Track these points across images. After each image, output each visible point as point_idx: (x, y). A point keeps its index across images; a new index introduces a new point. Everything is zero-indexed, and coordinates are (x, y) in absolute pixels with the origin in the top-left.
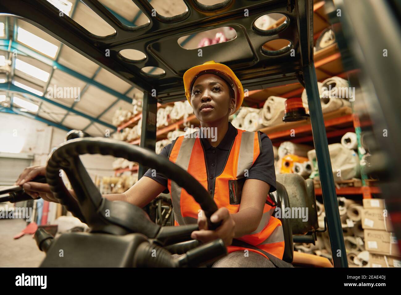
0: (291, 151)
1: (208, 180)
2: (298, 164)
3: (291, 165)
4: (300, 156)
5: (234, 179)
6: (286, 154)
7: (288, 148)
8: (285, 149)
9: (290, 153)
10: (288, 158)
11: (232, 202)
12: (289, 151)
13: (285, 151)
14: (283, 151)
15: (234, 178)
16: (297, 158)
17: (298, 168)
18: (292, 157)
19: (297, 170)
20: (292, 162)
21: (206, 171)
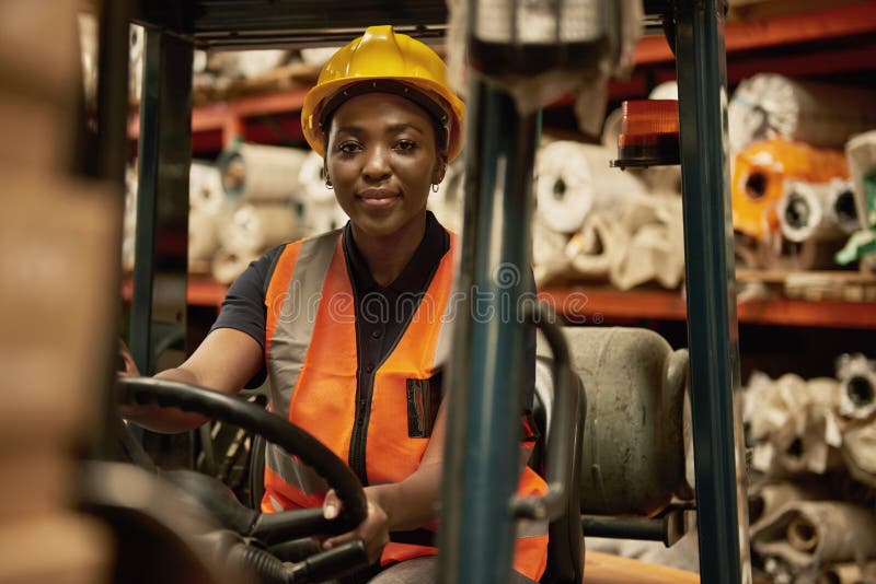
0: (782, 120)
1: (357, 375)
2: (803, 189)
3: (772, 190)
4: (818, 145)
5: (420, 378)
6: (760, 133)
7: (769, 105)
8: (758, 109)
9: (776, 130)
10: (764, 158)
11: (413, 431)
12: (773, 121)
13: (756, 121)
14: (746, 121)
15: (421, 372)
16: (803, 155)
17: (800, 208)
18: (780, 155)
19: (794, 217)
20: (780, 177)
21: (355, 352)
